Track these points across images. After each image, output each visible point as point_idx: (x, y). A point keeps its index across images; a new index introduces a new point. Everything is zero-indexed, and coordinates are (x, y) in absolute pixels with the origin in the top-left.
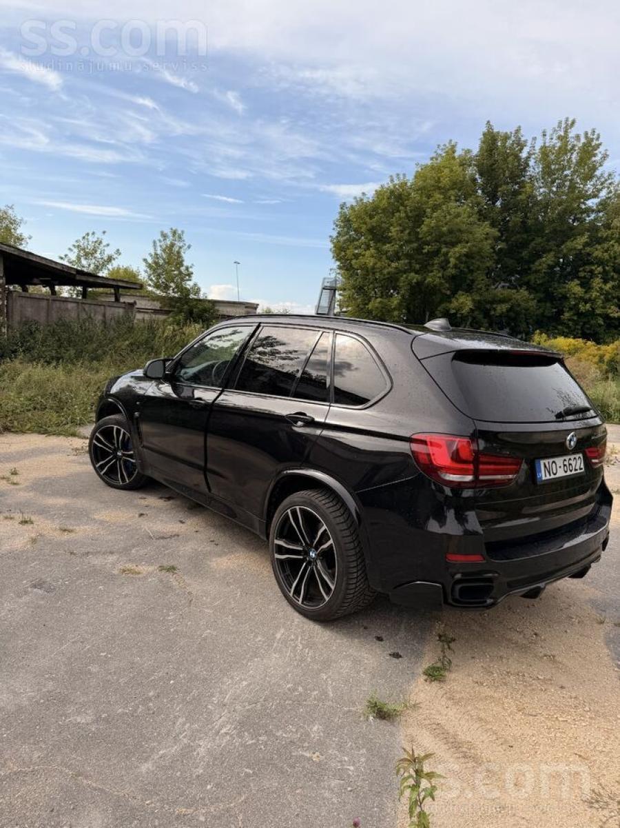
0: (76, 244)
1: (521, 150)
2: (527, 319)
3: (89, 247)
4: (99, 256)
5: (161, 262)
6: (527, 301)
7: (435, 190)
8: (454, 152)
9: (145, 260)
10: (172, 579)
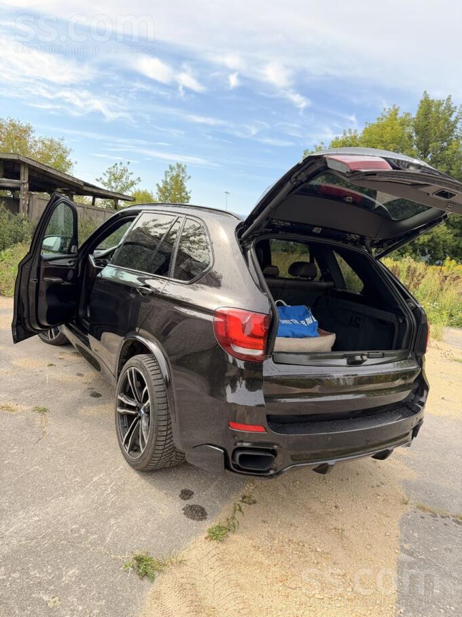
0: (109, 171)
1: (450, 115)
2: (444, 249)
3: (118, 174)
4: (125, 181)
5: (169, 188)
6: (446, 234)
7: (378, 143)
8: (396, 114)
9: (158, 185)
10: (38, 419)
